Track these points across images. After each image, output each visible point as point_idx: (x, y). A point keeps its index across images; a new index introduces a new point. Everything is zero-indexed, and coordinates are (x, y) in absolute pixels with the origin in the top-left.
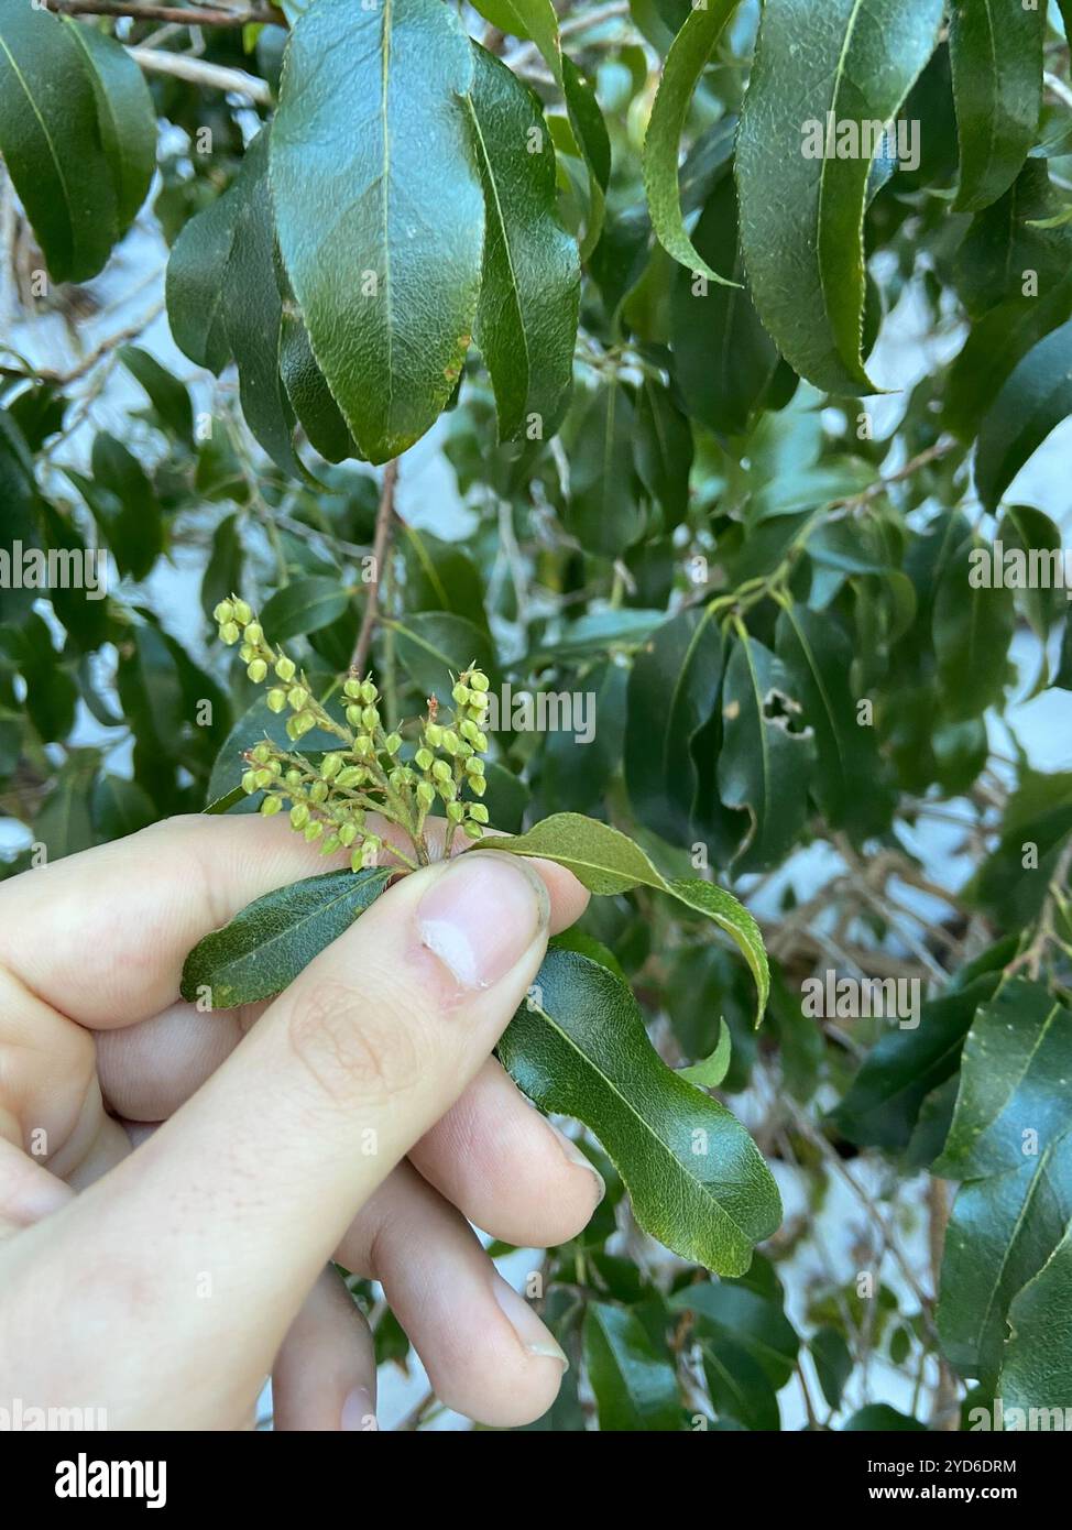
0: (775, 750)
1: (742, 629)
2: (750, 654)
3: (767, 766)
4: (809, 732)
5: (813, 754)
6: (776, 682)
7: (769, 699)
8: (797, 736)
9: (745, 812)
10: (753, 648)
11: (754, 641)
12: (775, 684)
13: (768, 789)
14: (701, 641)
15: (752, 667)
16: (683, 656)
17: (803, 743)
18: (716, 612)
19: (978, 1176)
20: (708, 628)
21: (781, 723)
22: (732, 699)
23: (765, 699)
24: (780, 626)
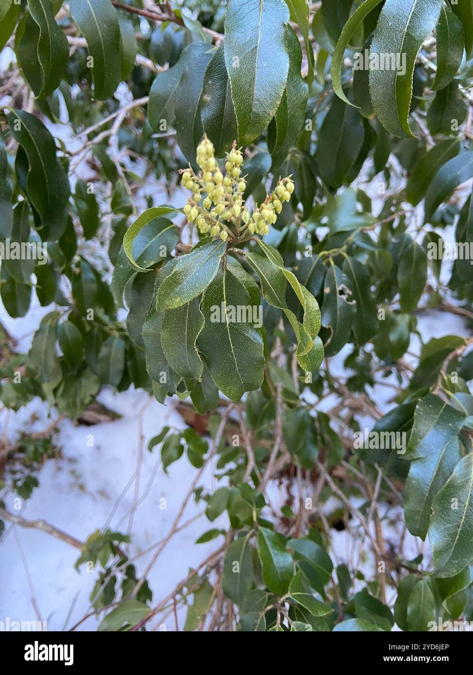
0: (342, 307)
1: (332, 262)
2: (334, 271)
3: (338, 313)
4: (354, 302)
5: (355, 310)
6: (343, 282)
7: (340, 288)
8: (350, 303)
9: (329, 329)
10: (336, 269)
11: (336, 266)
12: (343, 283)
13: (338, 321)
14: (316, 266)
15: (335, 276)
16: (309, 271)
17: (351, 306)
18: (323, 256)
19: (419, 457)
20: (319, 262)
21: (344, 297)
22: (327, 286)
23: (339, 288)
24: (344, 264)
